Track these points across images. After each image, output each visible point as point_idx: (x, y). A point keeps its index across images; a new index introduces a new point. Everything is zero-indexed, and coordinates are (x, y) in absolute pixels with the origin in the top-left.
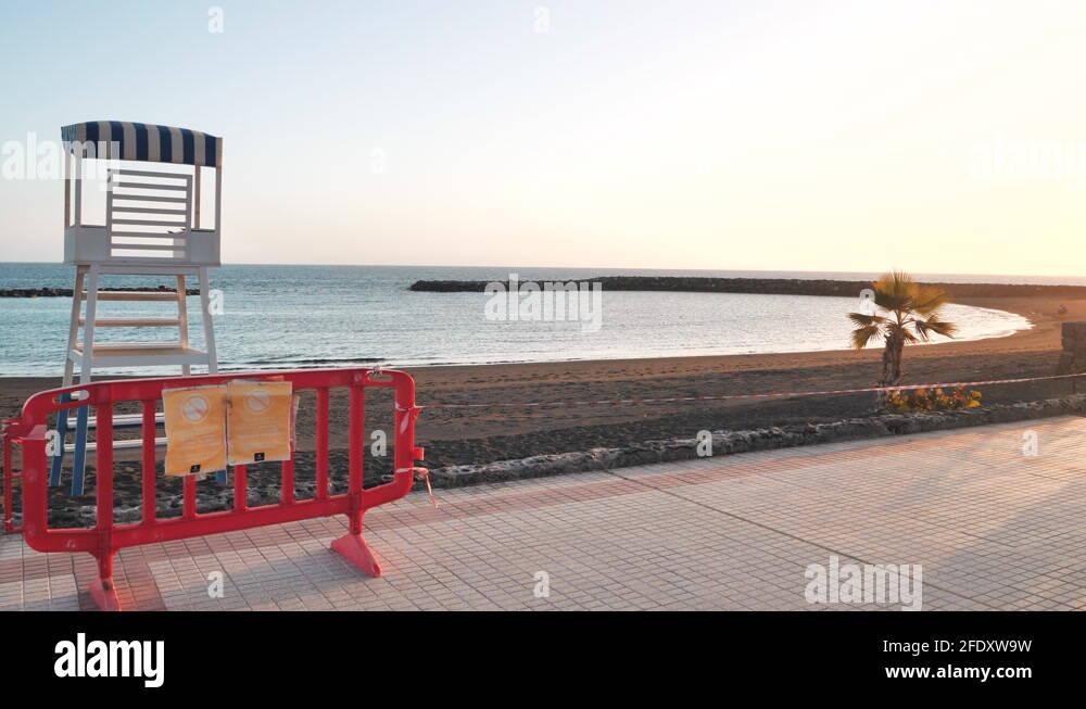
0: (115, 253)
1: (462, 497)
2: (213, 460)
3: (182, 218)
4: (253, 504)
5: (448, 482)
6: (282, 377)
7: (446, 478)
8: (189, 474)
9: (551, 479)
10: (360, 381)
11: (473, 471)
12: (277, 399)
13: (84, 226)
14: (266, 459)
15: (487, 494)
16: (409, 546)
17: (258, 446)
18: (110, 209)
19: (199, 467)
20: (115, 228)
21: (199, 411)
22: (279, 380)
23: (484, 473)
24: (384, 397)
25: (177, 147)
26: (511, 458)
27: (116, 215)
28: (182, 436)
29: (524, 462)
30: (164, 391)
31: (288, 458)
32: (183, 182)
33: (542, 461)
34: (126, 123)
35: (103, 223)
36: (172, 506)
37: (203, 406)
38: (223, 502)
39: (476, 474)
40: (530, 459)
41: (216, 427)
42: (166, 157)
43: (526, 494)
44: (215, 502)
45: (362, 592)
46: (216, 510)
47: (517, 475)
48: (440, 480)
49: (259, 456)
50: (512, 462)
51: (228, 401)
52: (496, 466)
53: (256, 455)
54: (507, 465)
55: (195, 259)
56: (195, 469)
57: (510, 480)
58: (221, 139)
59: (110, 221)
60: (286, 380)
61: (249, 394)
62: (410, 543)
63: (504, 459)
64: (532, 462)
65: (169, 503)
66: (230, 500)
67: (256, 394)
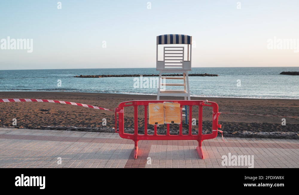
0: (165, 67)
1: (245, 141)
2: (161, 122)
3: (182, 58)
4: (184, 134)
5: (242, 136)
6: (177, 102)
7: (242, 135)
8: (155, 124)
9: (279, 140)
10: (201, 104)
11: (252, 134)
12: (177, 108)
13: (158, 61)
14: (175, 123)
15: (254, 141)
16: (218, 153)
17: (173, 120)
18: (164, 57)
19: (157, 123)
20: (166, 61)
21: (157, 109)
22: (177, 103)
23: (255, 135)
24: (260, 108)
25: (180, 40)
26: (267, 131)
27: (166, 58)
28: (153, 115)
29: (271, 133)
30: (149, 104)
31: (180, 123)
32: (182, 49)
33: (277, 134)
34: (168, 35)
35: (163, 60)
36: (165, 132)
37: (158, 108)
38: (177, 133)
39: (252, 135)
40: (274, 132)
41: (162, 113)
42: (177, 43)
43: (266, 143)
44: (175, 132)
45: (196, 162)
46: (175, 134)
47: (267, 137)
48: (240, 135)
49: (173, 122)
50: (267, 132)
51: (164, 107)
52: (261, 133)
53: (172, 122)
54: (264, 133)
55: (185, 69)
56: (156, 123)
57: (265, 138)
58: (191, 37)
59: (164, 60)
60: (179, 103)
61: (169, 106)
62: (218, 152)
63: (264, 131)
64: (273, 133)
65: (165, 131)
66: (179, 132)
67: (171, 106)
